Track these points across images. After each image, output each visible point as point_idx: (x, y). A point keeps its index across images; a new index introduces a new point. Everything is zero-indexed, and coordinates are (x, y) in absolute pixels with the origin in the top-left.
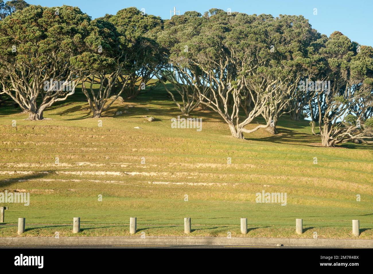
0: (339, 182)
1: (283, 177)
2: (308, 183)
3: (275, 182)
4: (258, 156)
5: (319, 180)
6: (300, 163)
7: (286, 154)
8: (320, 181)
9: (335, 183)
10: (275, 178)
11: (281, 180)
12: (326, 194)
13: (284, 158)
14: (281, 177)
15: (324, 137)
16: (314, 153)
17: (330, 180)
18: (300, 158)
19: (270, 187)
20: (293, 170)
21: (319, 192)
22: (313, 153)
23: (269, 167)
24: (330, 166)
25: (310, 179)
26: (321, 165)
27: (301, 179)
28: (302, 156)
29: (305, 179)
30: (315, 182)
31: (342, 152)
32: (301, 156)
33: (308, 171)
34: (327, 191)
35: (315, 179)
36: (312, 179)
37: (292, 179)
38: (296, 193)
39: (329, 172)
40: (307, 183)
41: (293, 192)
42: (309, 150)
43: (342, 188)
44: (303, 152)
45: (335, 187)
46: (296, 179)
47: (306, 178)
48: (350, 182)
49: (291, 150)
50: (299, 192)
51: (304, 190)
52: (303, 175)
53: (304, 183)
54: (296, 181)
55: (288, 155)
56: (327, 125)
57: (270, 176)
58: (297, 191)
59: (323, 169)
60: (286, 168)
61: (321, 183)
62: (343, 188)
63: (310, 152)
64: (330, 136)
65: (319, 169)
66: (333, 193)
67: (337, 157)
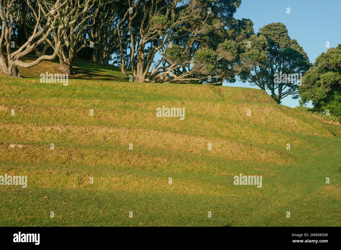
0: (169, 135)
1: (58, 128)
2: (108, 138)
3: (41, 138)
4: (22, 93)
5: (129, 133)
6: (96, 104)
7: (74, 90)
8: (131, 134)
9: (161, 138)
10: (40, 129)
11: (53, 133)
12: (143, 162)
13: (70, 96)
14: (54, 127)
15: (138, 79)
16: (123, 89)
17: (152, 131)
18: (97, 96)
19: (24, 148)
20: (81, 114)
21: (129, 156)
22: (121, 89)
23: (34, 111)
24: (150, 108)
25: (111, 131)
26: (133, 107)
27: (94, 131)
28: (102, 93)
29: (102, 131)
30: (122, 136)
31: (168, 88)
32: (99, 93)
33: (110, 116)
34: (146, 154)
35: (121, 131)
36: (116, 130)
37: (75, 132)
38: (79, 160)
39: (149, 118)
40: (105, 138)
41: (74, 158)
42: (114, 85)
43: (176, 147)
44: (104, 89)
45: (161, 145)
46: (84, 132)
47: (104, 129)
48: (190, 135)
49: (85, 85)
50: (86, 158)
51: (97, 153)
52: (100, 123)
53: (100, 138)
54: (83, 135)
55: (77, 92)
56: (142, 62)
57: (29, 127)
58: (82, 156)
59: (137, 112)
60: (67, 112)
61: (134, 137)
62: (178, 147)
63: (116, 88)
64: (146, 78)
65: (131, 113)
66: (159, 159)
67: (160, 96)
